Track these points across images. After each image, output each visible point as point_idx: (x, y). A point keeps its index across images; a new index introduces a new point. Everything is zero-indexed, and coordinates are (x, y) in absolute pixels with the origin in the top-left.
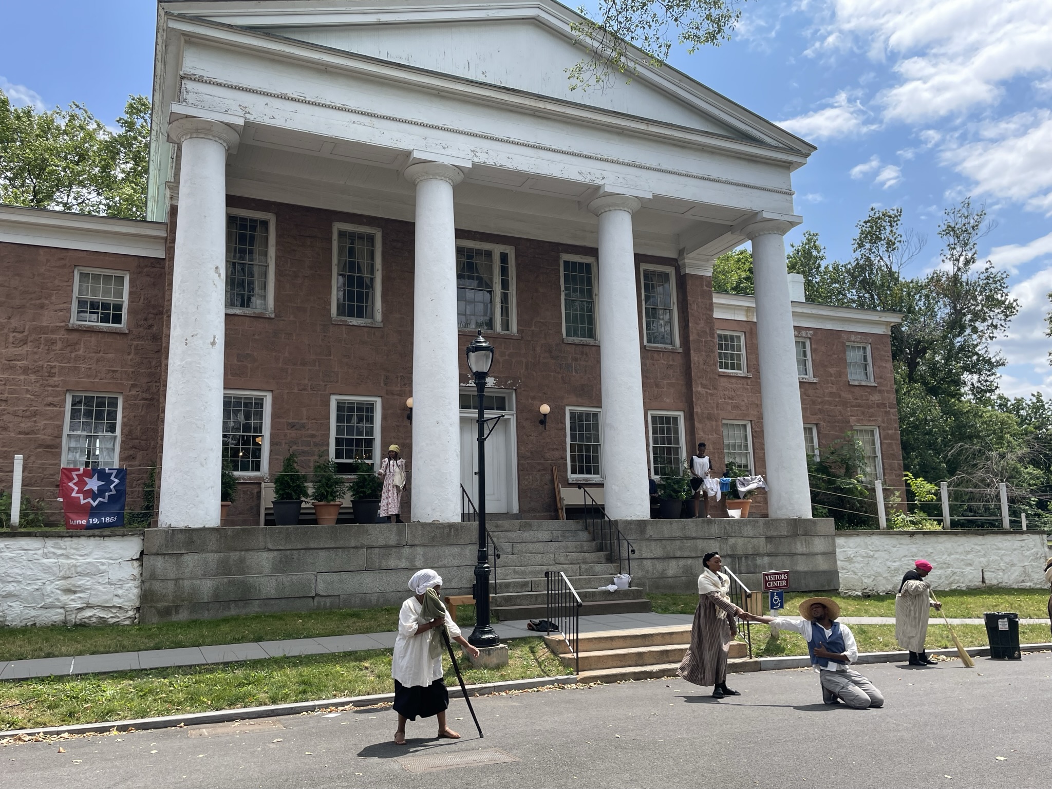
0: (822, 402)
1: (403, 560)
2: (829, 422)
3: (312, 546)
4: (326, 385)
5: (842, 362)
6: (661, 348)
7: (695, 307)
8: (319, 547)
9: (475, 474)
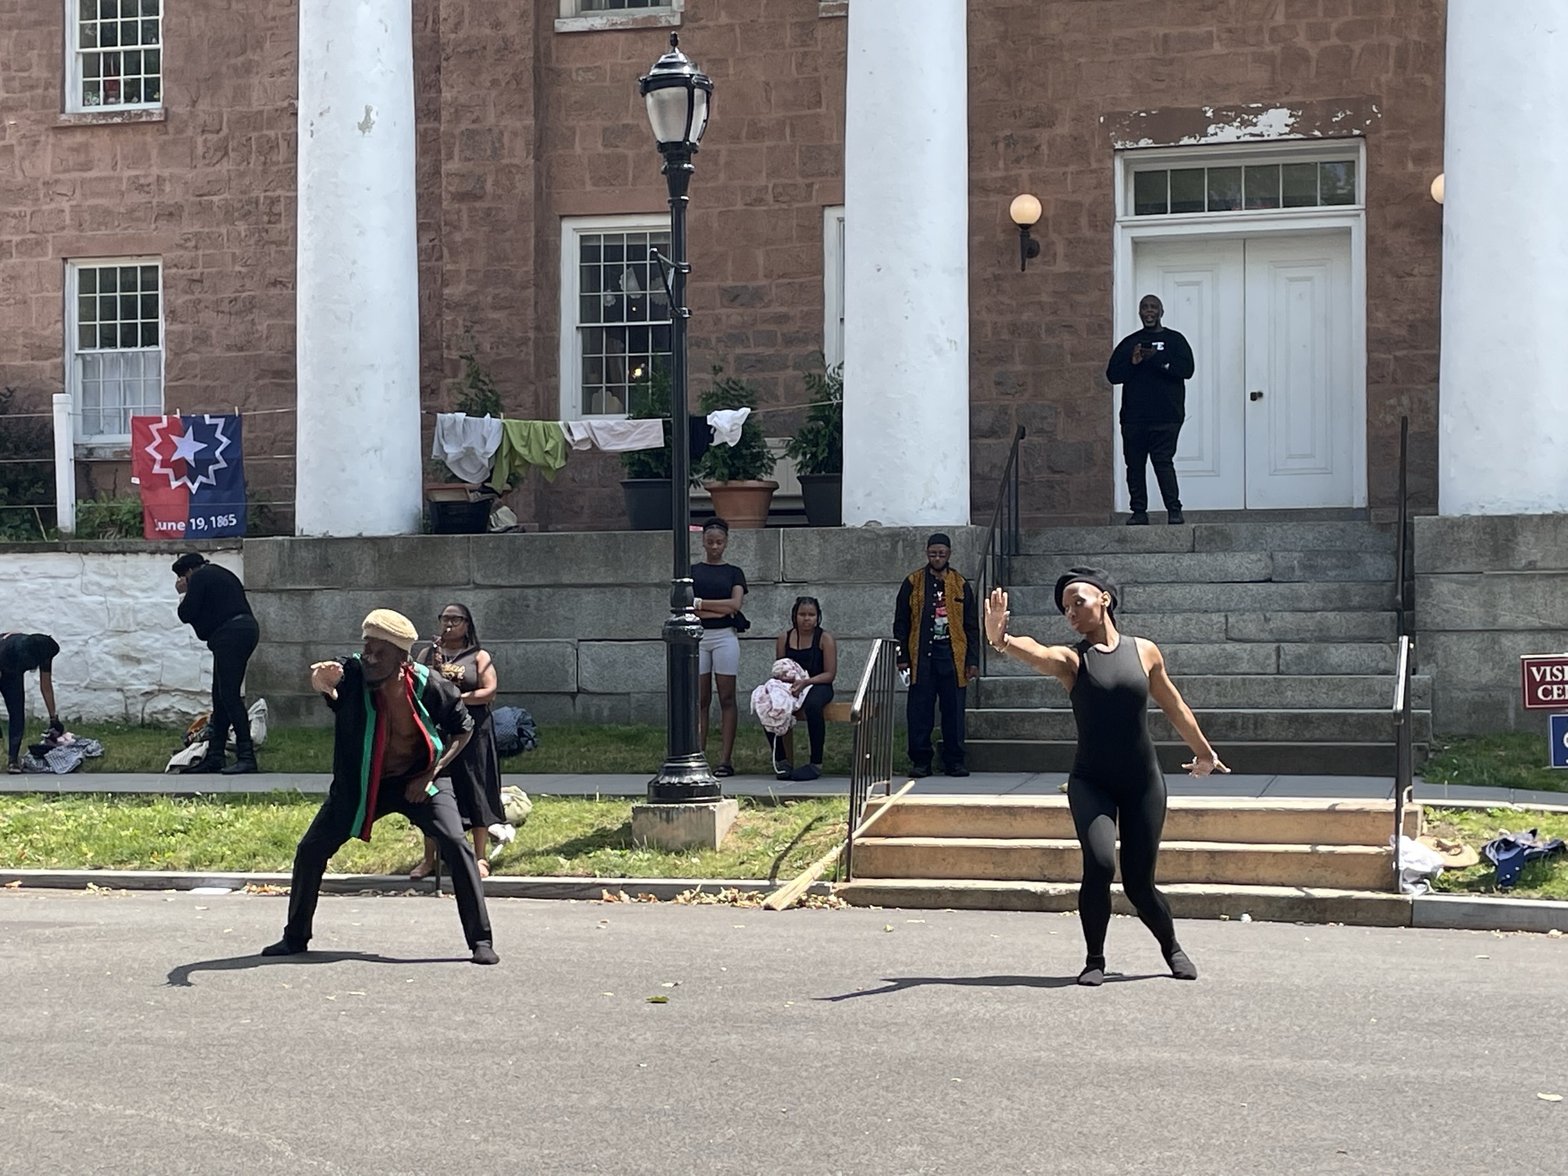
1: (776, 618)
3: (566, 579)
4: (810, 186)
8: (580, 581)
9: (1255, 396)
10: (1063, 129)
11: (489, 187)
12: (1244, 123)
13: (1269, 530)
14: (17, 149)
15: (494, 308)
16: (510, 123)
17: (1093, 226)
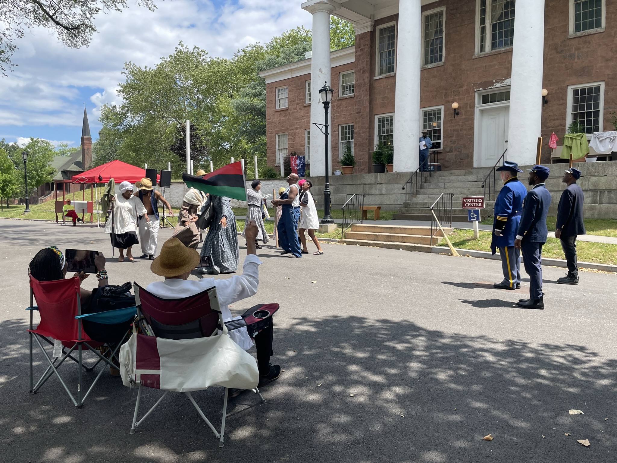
1: (377, 190)
8: (347, 184)
9: (506, 141)
10: (465, 88)
11: (362, 111)
12: (502, 83)
14: (299, 111)
15: (362, 133)
16: (365, 98)
17: (470, 108)
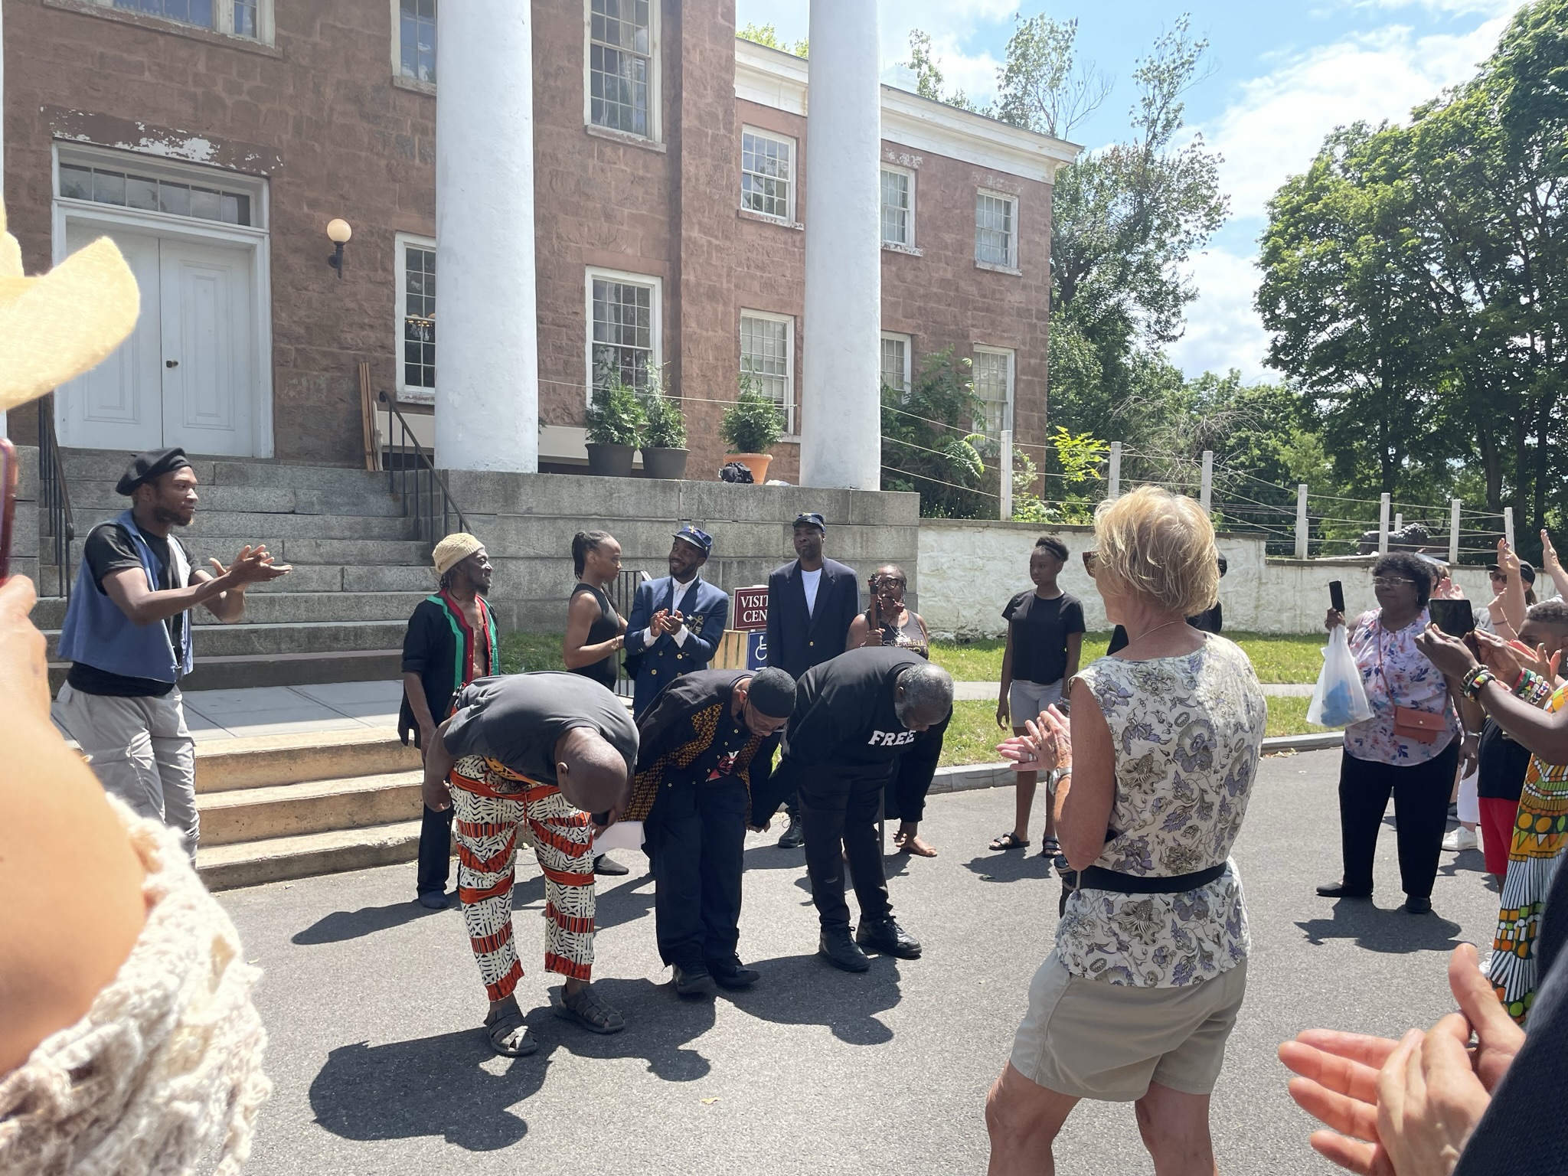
0: (925, 296)
2: (933, 333)
5: (968, 224)
6: (619, 136)
7: (696, 57)
9: (170, 364)
12: (171, 142)
13: (281, 471)
